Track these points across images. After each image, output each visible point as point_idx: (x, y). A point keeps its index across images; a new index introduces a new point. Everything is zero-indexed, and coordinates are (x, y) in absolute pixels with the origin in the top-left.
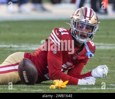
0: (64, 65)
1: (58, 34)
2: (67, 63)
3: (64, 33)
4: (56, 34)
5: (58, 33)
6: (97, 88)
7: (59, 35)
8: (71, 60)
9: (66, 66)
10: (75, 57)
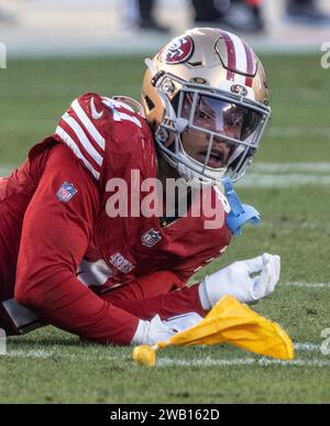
0: (101, 263)
1: (97, 115)
2: (113, 258)
3: (125, 117)
4: (90, 116)
5: (98, 112)
6: (216, 359)
7: (104, 118)
8: (134, 247)
9: (106, 267)
10: (151, 233)
